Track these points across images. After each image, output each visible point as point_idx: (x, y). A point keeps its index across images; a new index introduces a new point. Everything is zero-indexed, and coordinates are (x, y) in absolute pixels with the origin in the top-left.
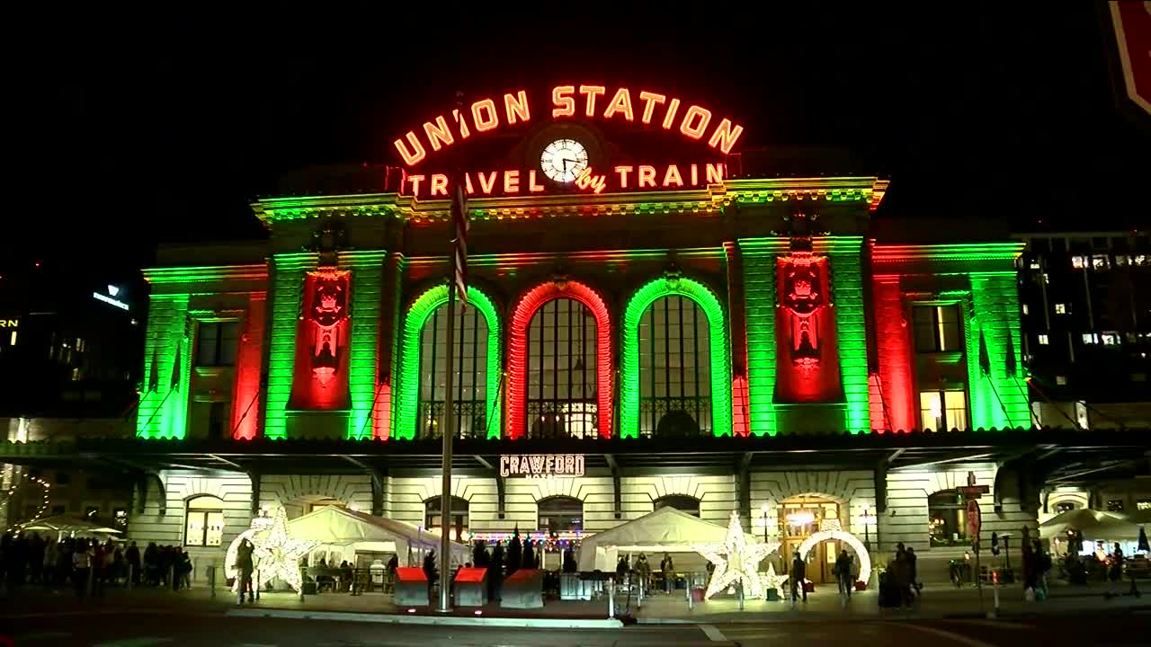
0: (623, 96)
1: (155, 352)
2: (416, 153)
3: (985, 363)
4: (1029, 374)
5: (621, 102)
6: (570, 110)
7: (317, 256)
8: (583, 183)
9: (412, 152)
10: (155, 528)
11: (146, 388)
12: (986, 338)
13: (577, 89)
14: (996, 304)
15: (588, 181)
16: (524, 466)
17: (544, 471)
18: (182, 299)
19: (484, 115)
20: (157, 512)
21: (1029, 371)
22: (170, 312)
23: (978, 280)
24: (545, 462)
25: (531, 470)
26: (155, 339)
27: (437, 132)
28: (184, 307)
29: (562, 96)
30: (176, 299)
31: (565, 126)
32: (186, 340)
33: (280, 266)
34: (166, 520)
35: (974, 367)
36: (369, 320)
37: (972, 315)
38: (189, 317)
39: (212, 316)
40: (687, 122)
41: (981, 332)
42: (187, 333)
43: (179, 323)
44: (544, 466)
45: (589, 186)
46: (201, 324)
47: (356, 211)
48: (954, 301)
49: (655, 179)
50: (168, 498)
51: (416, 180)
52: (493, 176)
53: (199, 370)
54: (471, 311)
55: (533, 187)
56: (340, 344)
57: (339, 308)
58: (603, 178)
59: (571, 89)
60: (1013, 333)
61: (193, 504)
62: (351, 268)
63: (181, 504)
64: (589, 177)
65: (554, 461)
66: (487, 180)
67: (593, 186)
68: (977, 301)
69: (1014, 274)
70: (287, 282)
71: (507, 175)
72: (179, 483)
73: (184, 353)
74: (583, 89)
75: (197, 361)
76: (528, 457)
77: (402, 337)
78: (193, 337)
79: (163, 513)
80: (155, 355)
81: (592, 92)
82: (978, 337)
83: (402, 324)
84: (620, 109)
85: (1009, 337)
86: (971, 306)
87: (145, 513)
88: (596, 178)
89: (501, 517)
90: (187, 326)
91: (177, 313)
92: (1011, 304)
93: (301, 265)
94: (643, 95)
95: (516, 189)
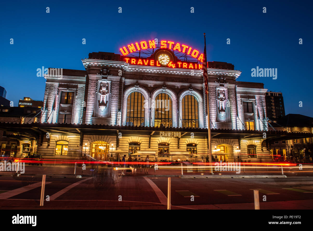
0: (178, 45)
1: (47, 98)
2: (126, 52)
3: (258, 116)
4: (268, 119)
5: (178, 46)
6: (165, 47)
7: (102, 76)
8: (170, 65)
9: (125, 52)
10: (46, 149)
11: (44, 109)
12: (259, 110)
13: (167, 42)
14: (261, 103)
15: (171, 65)
16: (166, 134)
17: (171, 136)
18: (57, 84)
19: (143, 45)
20: (47, 145)
21: (268, 118)
22: (52, 87)
23: (257, 97)
24: (171, 134)
25: (168, 136)
26: (47, 95)
27: (132, 48)
28: (57, 87)
29: (164, 43)
30: (55, 84)
31: (164, 51)
32: (58, 96)
33: (90, 78)
34: (50, 147)
35: (256, 117)
36: (116, 95)
37: (256, 105)
38: (58, 90)
39: (66, 90)
40: (193, 53)
41: (258, 109)
42: (58, 94)
43: (55, 91)
44: (171, 135)
45: (171, 66)
46: (62, 92)
47: (113, 65)
48: (252, 101)
49: (187, 66)
50: (51, 141)
51: (127, 59)
52: (148, 61)
53: (61, 105)
54: (140, 95)
55: (158, 65)
56: (107, 100)
57: (107, 91)
58: (175, 65)
59: (166, 42)
60: (264, 109)
61: (58, 143)
62: (111, 80)
63: (55, 143)
64: (171, 64)
65: (173, 134)
66: (146, 62)
67: (172, 66)
68: (257, 102)
69: (264, 96)
70: (92, 82)
71: (151, 61)
72: (55, 137)
73: (57, 99)
74: (168, 42)
75: (61, 102)
76: (167, 132)
77: (123, 100)
78: (60, 95)
79: (49, 145)
80: (47, 100)
81: (171, 43)
82: (257, 110)
83: (123, 97)
84: (177, 48)
85: (264, 110)
86: (256, 103)
87: (43, 145)
88: (173, 64)
89: (149, 147)
90: (58, 92)
91: (55, 88)
92: (264, 103)
93: (96, 78)
94: (183, 46)
95: (153, 65)
